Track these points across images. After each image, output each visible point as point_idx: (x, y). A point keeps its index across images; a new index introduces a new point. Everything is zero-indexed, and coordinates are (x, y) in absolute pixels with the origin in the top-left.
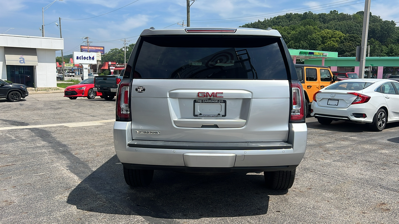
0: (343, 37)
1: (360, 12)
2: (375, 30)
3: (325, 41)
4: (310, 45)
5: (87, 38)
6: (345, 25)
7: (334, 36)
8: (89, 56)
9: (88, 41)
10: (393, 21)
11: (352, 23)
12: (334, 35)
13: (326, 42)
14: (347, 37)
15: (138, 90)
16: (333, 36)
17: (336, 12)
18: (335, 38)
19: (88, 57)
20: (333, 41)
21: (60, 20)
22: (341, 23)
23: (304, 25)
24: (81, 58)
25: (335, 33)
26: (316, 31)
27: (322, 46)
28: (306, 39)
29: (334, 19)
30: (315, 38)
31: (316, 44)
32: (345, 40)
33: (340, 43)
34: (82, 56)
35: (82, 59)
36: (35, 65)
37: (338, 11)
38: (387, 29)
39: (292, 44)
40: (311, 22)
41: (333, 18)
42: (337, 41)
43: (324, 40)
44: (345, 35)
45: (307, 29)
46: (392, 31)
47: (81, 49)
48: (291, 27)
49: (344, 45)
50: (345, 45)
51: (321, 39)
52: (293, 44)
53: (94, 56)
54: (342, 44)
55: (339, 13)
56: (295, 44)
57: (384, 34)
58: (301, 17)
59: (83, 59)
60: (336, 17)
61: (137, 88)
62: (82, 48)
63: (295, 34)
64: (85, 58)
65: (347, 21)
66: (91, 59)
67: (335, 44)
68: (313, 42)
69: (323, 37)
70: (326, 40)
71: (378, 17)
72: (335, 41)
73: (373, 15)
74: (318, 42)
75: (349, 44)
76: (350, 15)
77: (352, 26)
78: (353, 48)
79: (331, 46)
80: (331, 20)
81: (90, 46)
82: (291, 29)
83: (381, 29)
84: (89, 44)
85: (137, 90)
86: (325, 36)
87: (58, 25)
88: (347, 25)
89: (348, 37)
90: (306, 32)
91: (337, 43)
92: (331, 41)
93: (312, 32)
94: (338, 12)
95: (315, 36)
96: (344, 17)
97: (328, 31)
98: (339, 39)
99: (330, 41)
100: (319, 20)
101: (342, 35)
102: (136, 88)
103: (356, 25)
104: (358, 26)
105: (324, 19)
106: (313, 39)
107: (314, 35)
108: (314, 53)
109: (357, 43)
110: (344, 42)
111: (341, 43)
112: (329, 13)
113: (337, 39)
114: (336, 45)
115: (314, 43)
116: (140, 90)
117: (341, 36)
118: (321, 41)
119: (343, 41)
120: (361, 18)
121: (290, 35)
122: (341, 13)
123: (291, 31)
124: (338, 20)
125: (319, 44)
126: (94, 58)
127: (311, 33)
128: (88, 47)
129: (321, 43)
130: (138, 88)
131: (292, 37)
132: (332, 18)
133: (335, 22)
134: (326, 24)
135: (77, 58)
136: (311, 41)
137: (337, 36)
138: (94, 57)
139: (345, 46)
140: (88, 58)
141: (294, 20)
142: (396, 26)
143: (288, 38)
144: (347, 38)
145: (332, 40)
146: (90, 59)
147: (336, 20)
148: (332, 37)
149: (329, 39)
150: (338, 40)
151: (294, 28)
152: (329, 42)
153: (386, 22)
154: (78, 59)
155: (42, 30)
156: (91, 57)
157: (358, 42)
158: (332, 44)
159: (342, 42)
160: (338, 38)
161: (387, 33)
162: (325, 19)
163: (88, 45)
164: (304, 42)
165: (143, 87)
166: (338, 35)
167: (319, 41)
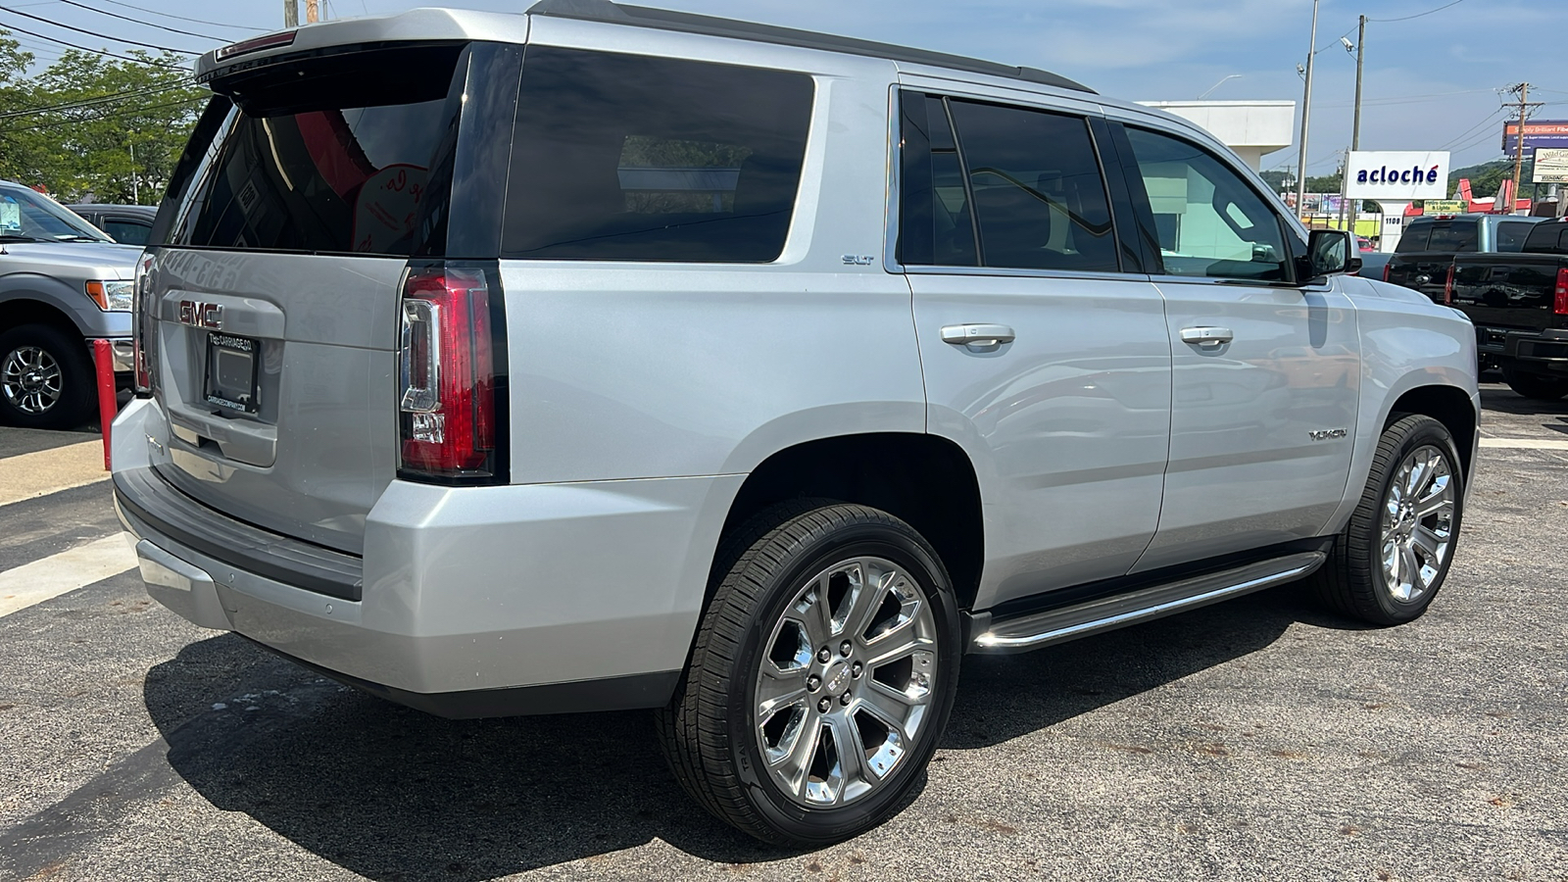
5: (1520, 88)
8: (1416, 168)
9: (1525, 102)
19: (1408, 172)
21: (1362, 25)
24: (1378, 176)
34: (1384, 168)
35: (1383, 180)
36: (1177, 212)
47: (1505, 137)
53: (1437, 166)
59: (1386, 182)
62: (1508, 133)
64: (1393, 178)
66: (1421, 180)
81: (1528, 123)
84: (1526, 113)
87: (1351, 47)
126: (1435, 175)
128: (1520, 128)
135: (1359, 179)
138: (1437, 171)
140: (1410, 177)
146: (1415, 180)
154: (1365, 180)
155: (1305, 72)
156: (1421, 173)
163: (1522, 117)
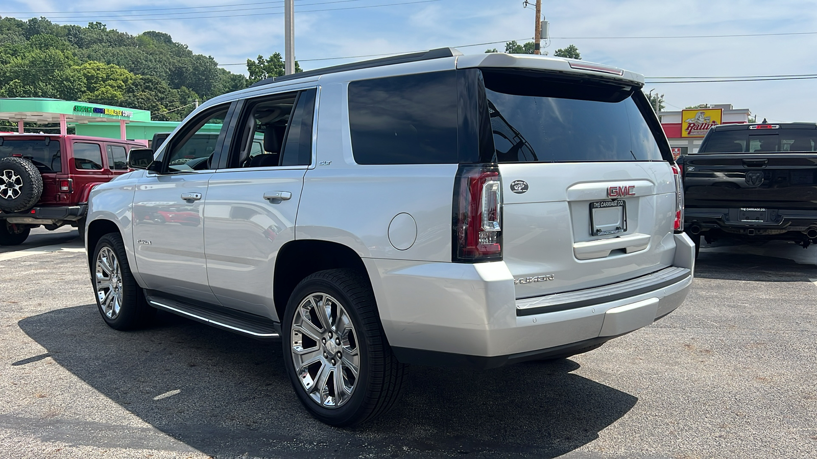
0: (131, 79)
1: (149, 33)
2: (184, 72)
3: (95, 85)
4: (61, 92)
6: (125, 55)
7: (111, 77)
10: (212, 57)
11: (138, 52)
12: (112, 74)
13: (95, 87)
14: (139, 81)
15: (516, 188)
16: (109, 76)
17: (102, 27)
18: (115, 80)
20: (112, 86)
22: (116, 50)
23: (37, 46)
25: (113, 71)
26: (71, 62)
27: (89, 97)
28: (49, 79)
29: (101, 41)
30: (72, 77)
31: (76, 91)
32: (136, 86)
33: (126, 91)
37: (105, 25)
38: (205, 71)
39: (17, 88)
40: (53, 41)
41: (98, 39)
42: (119, 87)
43: (92, 83)
44: (134, 77)
45: (50, 57)
46: (214, 76)
48: (8, 47)
49: (136, 96)
50: (138, 96)
51: (85, 81)
52: (19, 87)
54: (131, 94)
55: (108, 30)
56: (23, 87)
57: (200, 79)
58: (23, 27)
60: (104, 36)
61: (513, 184)
63: (21, 64)
65: (129, 49)
67: (116, 93)
68: (68, 85)
69: (89, 78)
70: (96, 83)
71: (185, 47)
72: (115, 87)
73: (174, 42)
74: (78, 86)
75: (145, 95)
76: (131, 36)
77: (140, 59)
78: (154, 104)
79: (108, 97)
80: (95, 42)
82: (9, 53)
83: (194, 70)
85: (512, 188)
86: (93, 76)
88: (130, 56)
89: (141, 81)
90: (49, 62)
91: (120, 91)
92: (108, 87)
93: (62, 63)
94: (106, 27)
95: (72, 74)
96: (120, 40)
97: (98, 64)
98: (123, 84)
99: (104, 87)
100: (66, 38)
101: (129, 76)
102: (511, 185)
103: (146, 57)
104: (151, 61)
105: (77, 38)
106: (67, 80)
107: (68, 72)
108: (104, 111)
109: (159, 95)
110: (133, 91)
111: (129, 92)
112: (87, 27)
113: (120, 84)
114: (120, 95)
115: (70, 88)
116: (520, 188)
117: (128, 78)
118: (85, 84)
119: (131, 88)
120: (153, 44)
121: (8, 65)
122: (113, 30)
123: (9, 57)
124: (109, 44)
125: (81, 91)
127: (59, 65)
129: (85, 89)
130: (515, 185)
131: (15, 72)
132: (96, 39)
133: (104, 47)
134: (84, 48)
136: (64, 84)
137: (117, 76)
139: (138, 99)
141: (8, 32)
142: (218, 67)
143: (5, 73)
144: (139, 83)
145: (110, 85)
147: (106, 43)
148: (108, 78)
149: (102, 82)
150: (122, 86)
151: (16, 50)
152: (103, 89)
153: (199, 58)
157: (160, 92)
158: (109, 92)
159: (129, 90)
160: (121, 82)
161: (205, 79)
162: (82, 39)
164: (46, 85)
165: (524, 182)
166: (121, 75)
167: (81, 85)
